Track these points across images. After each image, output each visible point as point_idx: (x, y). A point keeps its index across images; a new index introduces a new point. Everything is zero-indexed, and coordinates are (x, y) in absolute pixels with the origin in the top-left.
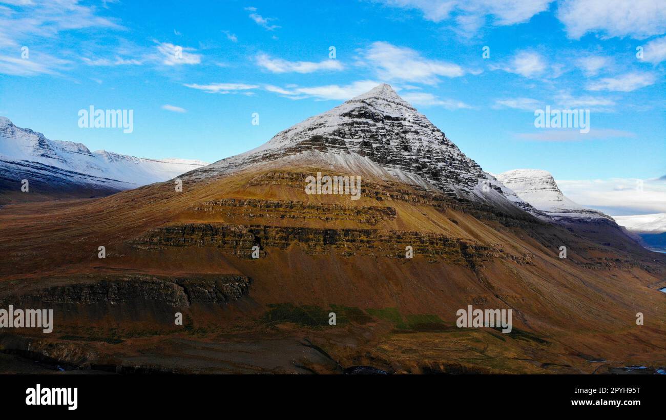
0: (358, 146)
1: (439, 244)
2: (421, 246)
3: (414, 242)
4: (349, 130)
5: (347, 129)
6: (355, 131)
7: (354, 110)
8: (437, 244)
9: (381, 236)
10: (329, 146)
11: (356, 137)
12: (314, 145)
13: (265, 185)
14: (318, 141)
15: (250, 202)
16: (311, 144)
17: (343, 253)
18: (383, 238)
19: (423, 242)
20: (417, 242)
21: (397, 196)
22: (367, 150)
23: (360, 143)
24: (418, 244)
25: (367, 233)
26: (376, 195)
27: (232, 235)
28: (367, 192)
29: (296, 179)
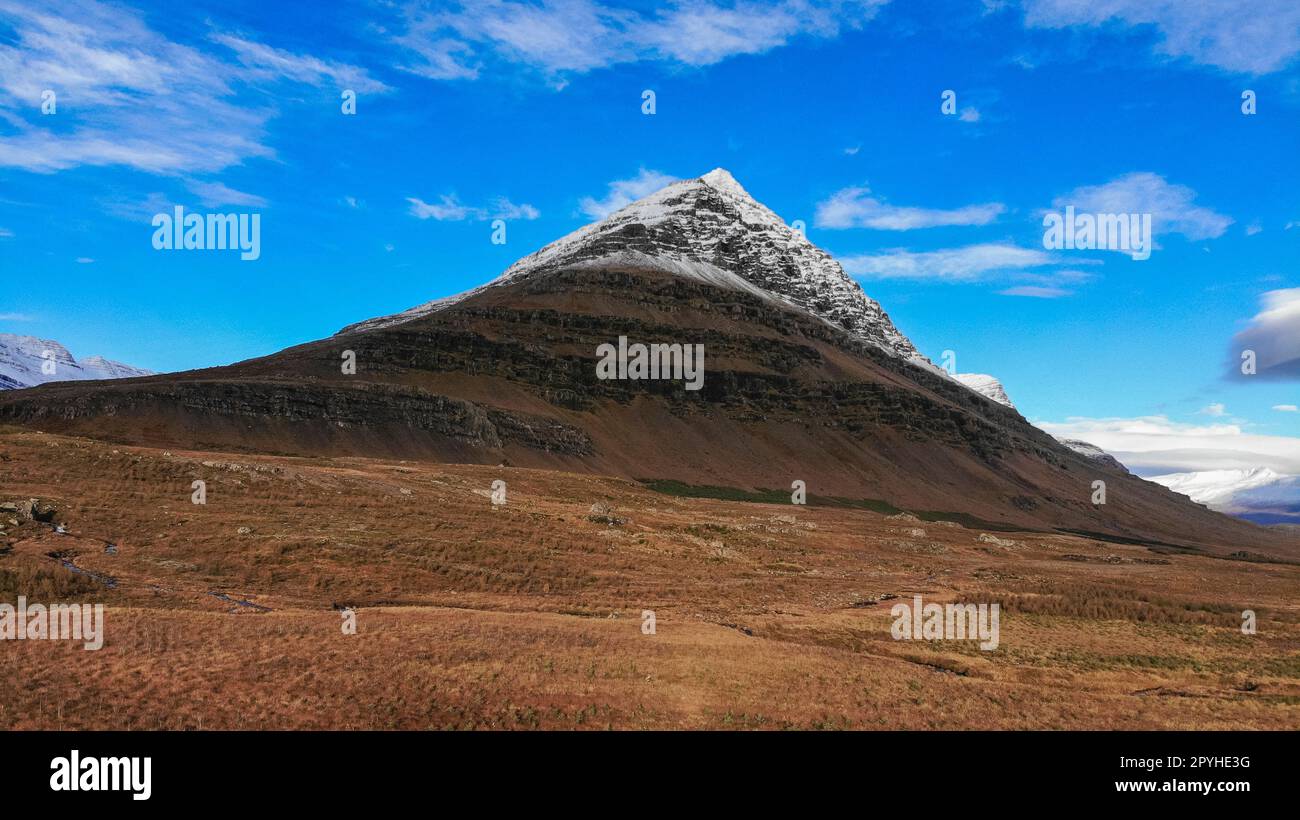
0: (711, 251)
1: (916, 409)
2: (887, 410)
3: (872, 402)
4: (689, 223)
5: (684, 221)
6: (701, 225)
7: (687, 194)
8: (914, 410)
9: (806, 391)
10: (659, 246)
11: (703, 237)
12: (630, 242)
13: (560, 293)
14: (637, 234)
15: (542, 314)
16: (623, 240)
17: (742, 416)
18: (811, 394)
19: (888, 402)
20: (877, 402)
21: (812, 332)
22: (729, 260)
23: (713, 246)
24: (879, 406)
25: (778, 383)
26: (776, 324)
27: (530, 359)
28: (760, 315)
29: (621, 285)
